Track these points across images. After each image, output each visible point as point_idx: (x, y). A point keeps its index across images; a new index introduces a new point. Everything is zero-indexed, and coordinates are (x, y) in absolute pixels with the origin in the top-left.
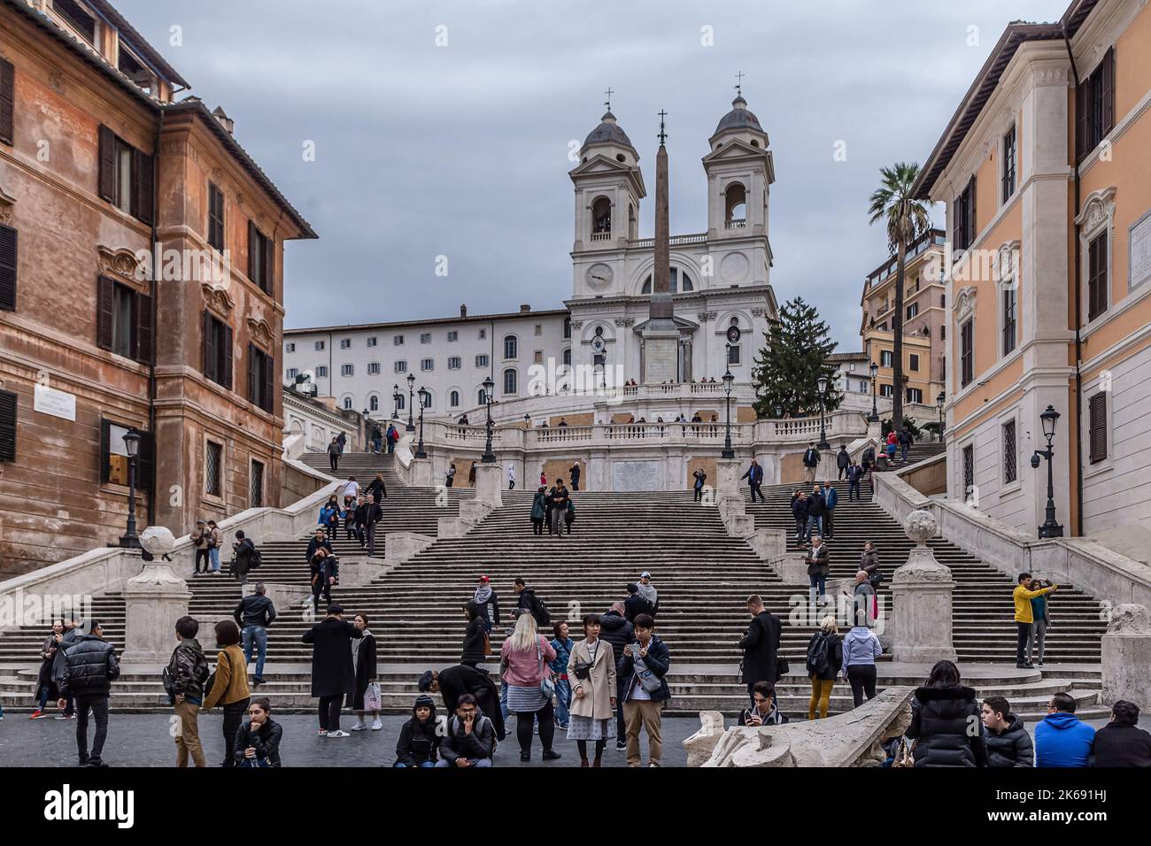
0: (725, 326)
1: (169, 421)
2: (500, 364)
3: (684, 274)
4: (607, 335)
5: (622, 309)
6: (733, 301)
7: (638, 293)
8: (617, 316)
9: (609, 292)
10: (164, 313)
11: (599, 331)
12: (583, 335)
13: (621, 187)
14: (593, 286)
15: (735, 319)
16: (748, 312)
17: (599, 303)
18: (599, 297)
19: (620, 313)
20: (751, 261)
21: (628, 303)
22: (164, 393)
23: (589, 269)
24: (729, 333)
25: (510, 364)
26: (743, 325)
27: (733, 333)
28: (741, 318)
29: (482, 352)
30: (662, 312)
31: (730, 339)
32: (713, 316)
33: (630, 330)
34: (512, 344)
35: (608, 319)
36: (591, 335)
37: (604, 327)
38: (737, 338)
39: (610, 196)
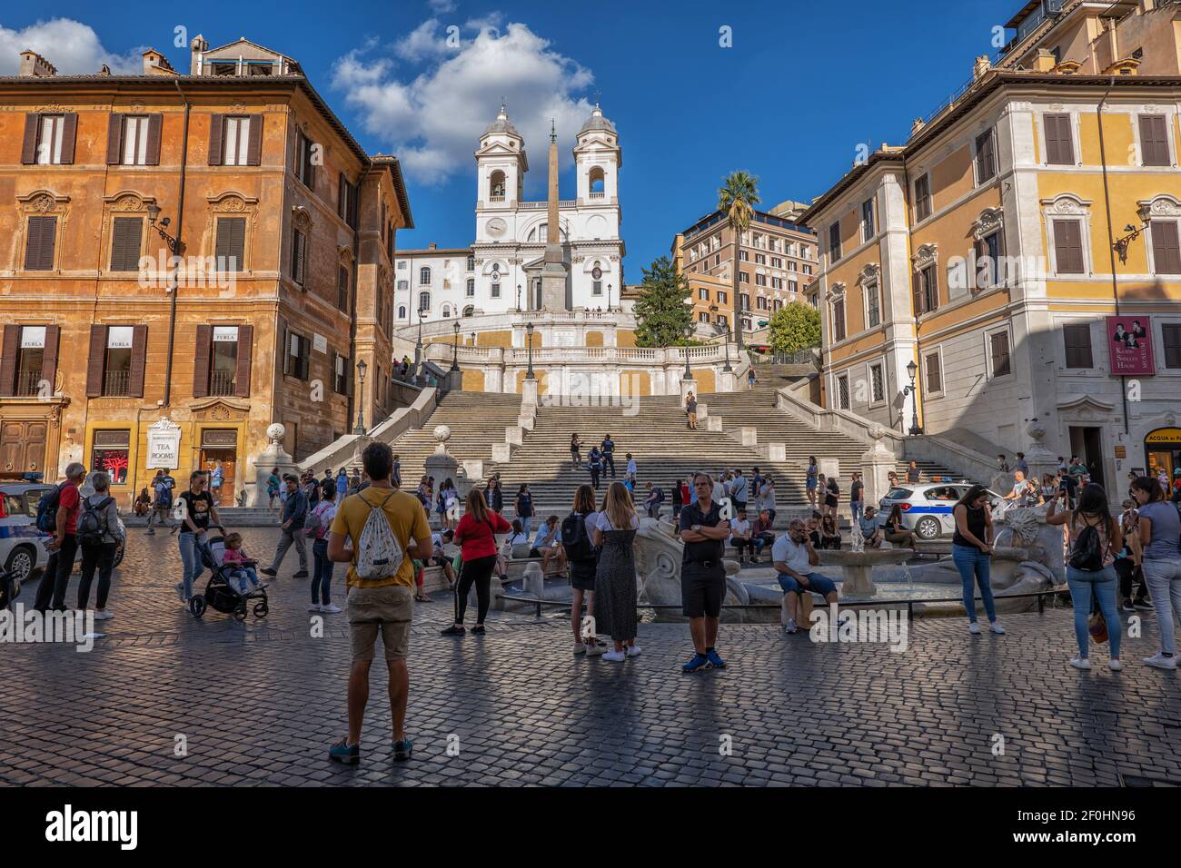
0: (591, 267)
1: (363, 353)
2: (417, 287)
3: (560, 229)
4: (502, 269)
5: (513, 251)
6: (595, 249)
7: (525, 240)
8: (509, 256)
9: (504, 239)
10: (362, 285)
11: (496, 267)
12: (484, 269)
13: (513, 165)
14: (492, 234)
15: (598, 262)
16: (608, 258)
17: (496, 246)
18: (496, 242)
19: (512, 255)
20: (608, 222)
21: (519, 247)
22: (361, 335)
23: (488, 223)
24: (593, 272)
25: (425, 288)
26: (603, 267)
27: (597, 272)
28: (602, 262)
30: (554, 258)
31: (594, 277)
32: (582, 259)
33: (519, 268)
34: (426, 273)
35: (504, 258)
36: (490, 269)
37: (500, 264)
38: (600, 276)
39: (504, 169)
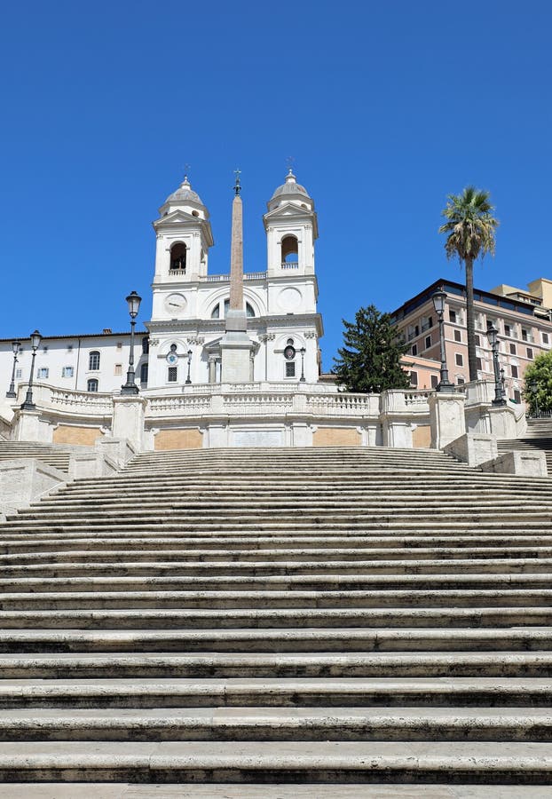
0: (282, 346)
2: (85, 373)
3: (248, 305)
4: (180, 351)
5: (194, 330)
6: (288, 326)
7: (207, 318)
8: (190, 335)
9: (183, 316)
11: (174, 347)
12: (160, 350)
13: (196, 236)
14: (170, 311)
15: (291, 340)
16: (302, 335)
17: (175, 326)
18: (174, 320)
19: (192, 334)
20: (304, 295)
21: (198, 325)
23: (166, 299)
24: (285, 352)
25: (93, 375)
26: (297, 346)
27: (290, 351)
28: (295, 340)
29: (68, 365)
30: (237, 326)
31: (286, 357)
32: (273, 337)
33: (200, 347)
34: (95, 358)
35: (182, 338)
36: (166, 350)
37: (178, 345)
38: (293, 357)
39: (186, 241)
